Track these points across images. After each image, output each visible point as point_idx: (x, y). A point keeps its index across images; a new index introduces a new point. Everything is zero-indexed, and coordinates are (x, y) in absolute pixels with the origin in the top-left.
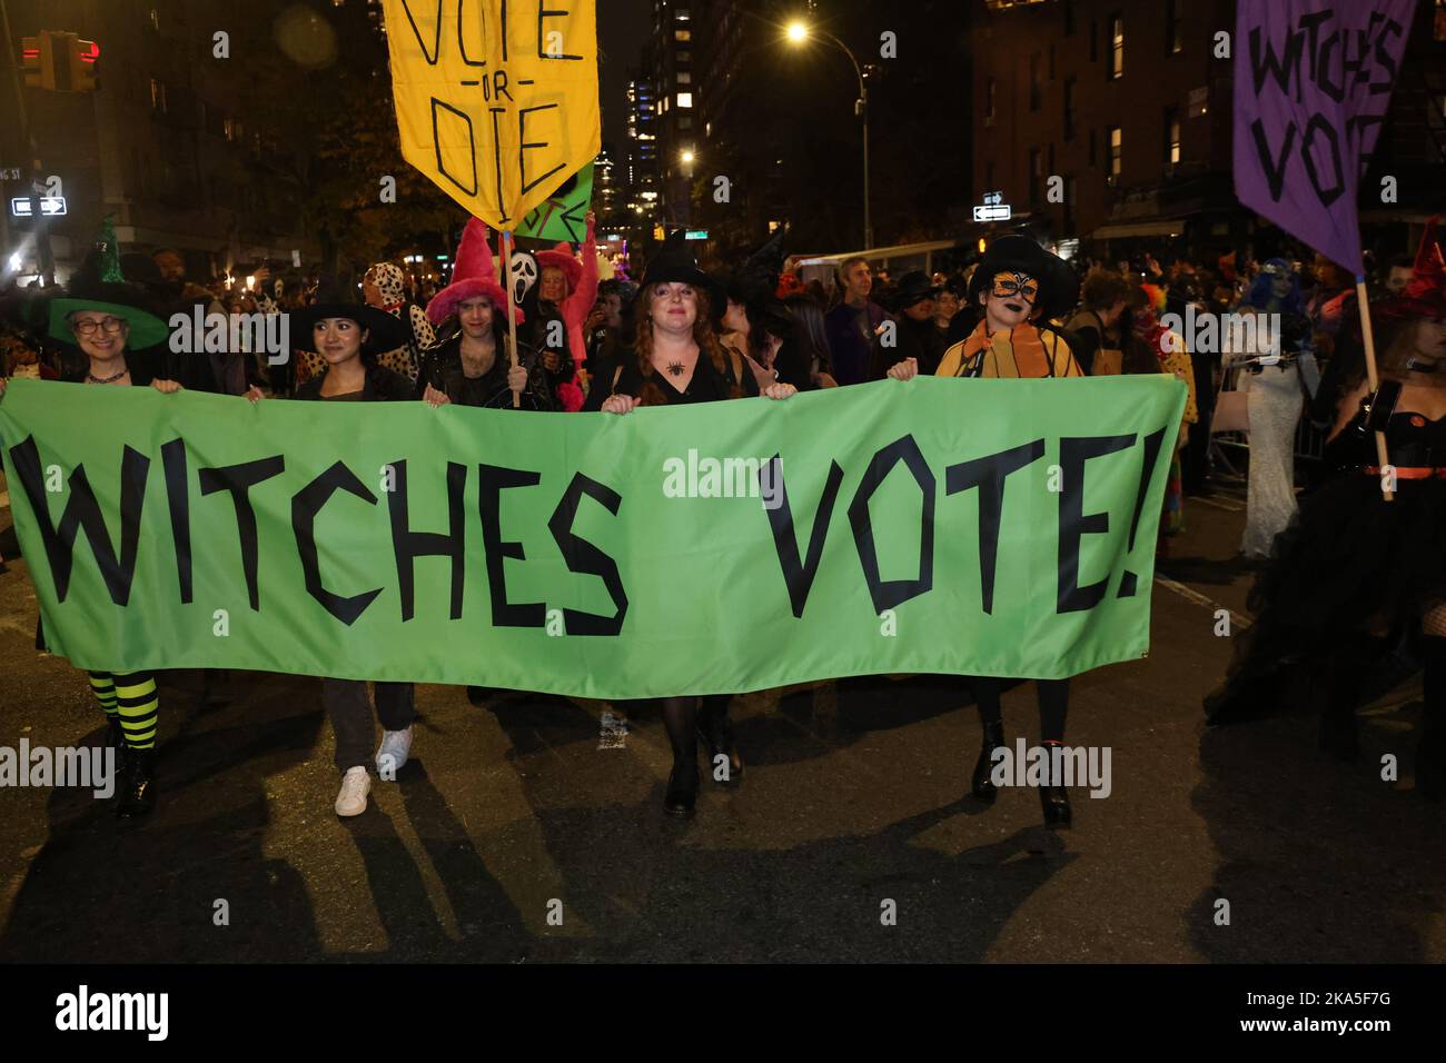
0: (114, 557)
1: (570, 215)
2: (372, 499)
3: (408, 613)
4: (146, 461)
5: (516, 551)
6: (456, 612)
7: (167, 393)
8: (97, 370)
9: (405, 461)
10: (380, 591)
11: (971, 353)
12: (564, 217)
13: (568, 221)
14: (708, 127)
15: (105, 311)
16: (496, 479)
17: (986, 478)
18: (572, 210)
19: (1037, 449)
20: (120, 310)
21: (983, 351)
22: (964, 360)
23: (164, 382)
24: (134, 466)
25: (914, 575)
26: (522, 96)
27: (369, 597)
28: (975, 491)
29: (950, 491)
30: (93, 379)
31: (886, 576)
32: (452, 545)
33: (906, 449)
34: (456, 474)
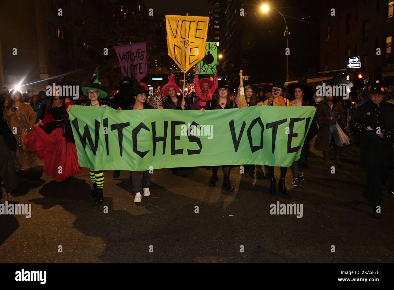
0: (93, 144)
1: (213, 68)
2: (149, 130)
3: (154, 154)
4: (100, 123)
5: (179, 138)
6: (164, 153)
7: (104, 108)
8: (93, 103)
9: (155, 122)
10: (149, 151)
11: (270, 101)
12: (211, 69)
13: (212, 69)
14: (224, 50)
15: (93, 90)
16: (175, 124)
17: (274, 126)
18: (213, 67)
19: (285, 120)
20: (96, 90)
21: (273, 101)
22: (268, 103)
23: (103, 105)
24: (97, 124)
25: (259, 145)
26: (191, 45)
27: (147, 152)
28: (272, 128)
29: (267, 128)
30: (92, 105)
31: (254, 145)
32: (164, 139)
33: (258, 120)
34: (166, 123)
